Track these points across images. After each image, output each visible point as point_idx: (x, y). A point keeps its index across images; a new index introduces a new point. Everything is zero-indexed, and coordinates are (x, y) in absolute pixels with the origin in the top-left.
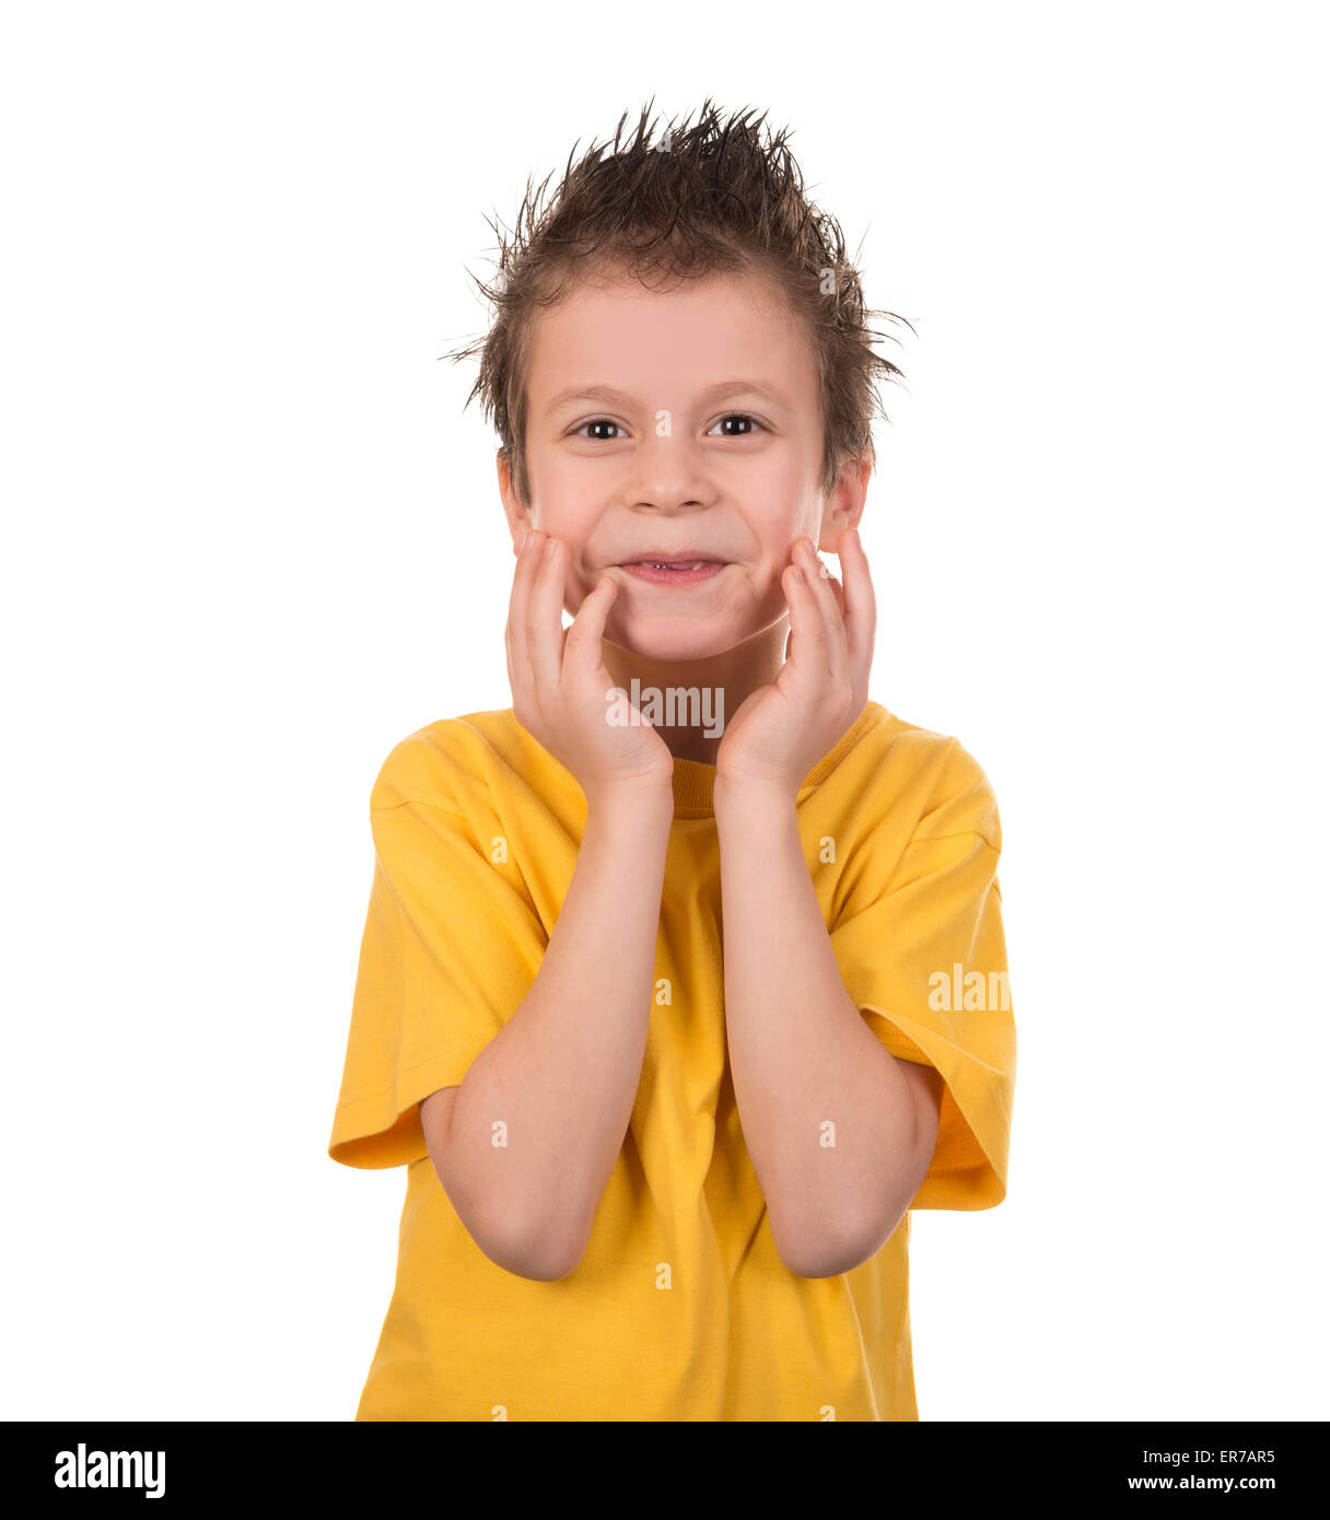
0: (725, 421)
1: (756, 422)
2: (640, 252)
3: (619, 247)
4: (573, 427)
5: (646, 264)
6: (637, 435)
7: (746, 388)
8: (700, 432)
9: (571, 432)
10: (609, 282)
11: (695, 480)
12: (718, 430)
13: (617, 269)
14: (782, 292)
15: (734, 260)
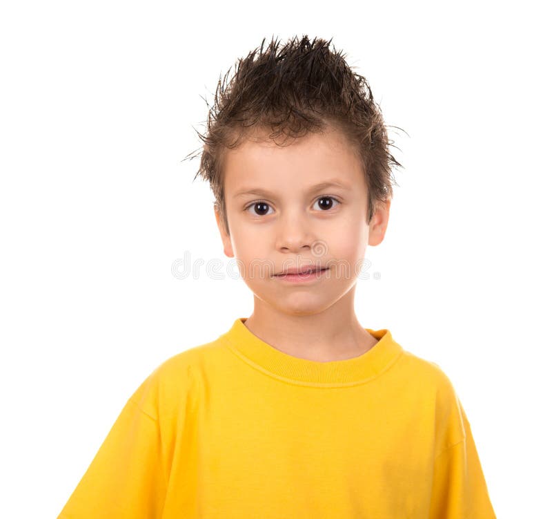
0: (320, 200)
1: (335, 199)
2: (274, 125)
3: (264, 122)
4: (247, 206)
5: (278, 130)
6: (278, 212)
7: (328, 185)
8: (308, 208)
9: (246, 208)
10: (260, 141)
11: (306, 235)
12: (316, 206)
13: (264, 133)
14: (343, 137)
15: (319, 126)
